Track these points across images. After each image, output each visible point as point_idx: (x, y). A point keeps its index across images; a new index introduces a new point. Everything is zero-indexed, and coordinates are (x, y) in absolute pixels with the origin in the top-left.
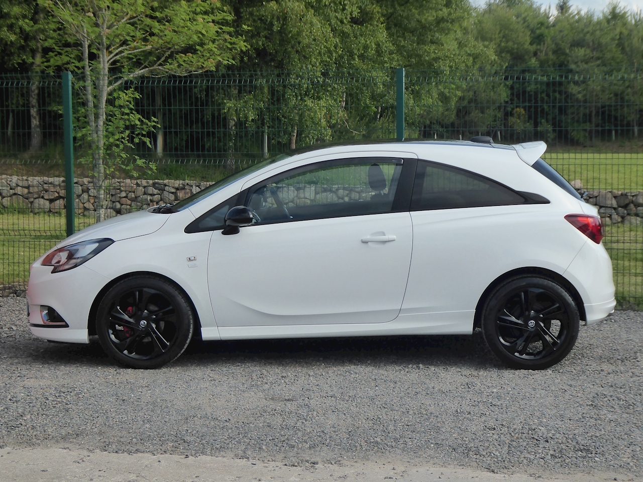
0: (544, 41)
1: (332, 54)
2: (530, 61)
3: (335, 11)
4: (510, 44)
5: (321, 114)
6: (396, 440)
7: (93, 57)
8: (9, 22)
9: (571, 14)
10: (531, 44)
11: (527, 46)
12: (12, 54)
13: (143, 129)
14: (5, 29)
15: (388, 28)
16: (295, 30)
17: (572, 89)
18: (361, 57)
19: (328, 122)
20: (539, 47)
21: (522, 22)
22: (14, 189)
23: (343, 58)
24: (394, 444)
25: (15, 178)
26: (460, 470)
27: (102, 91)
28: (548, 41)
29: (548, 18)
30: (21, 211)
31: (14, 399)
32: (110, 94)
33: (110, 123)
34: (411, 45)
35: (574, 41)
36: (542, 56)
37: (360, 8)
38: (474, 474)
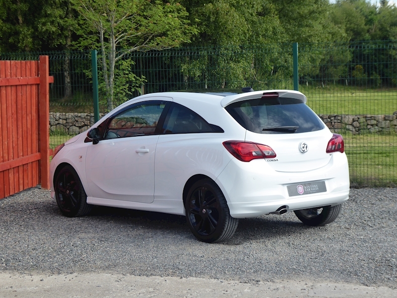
0: (373, 23)
1: (246, 35)
2: (365, 35)
3: (248, 8)
4: (352, 25)
5: (239, 71)
6: (305, 267)
7: (106, 40)
8: (51, 20)
9: (389, 6)
10: (366, 25)
11: (363, 26)
12: (54, 39)
13: (137, 83)
14: (49, 24)
15: (280, 18)
16: (224, 21)
17: (392, 52)
18: (264, 36)
19: (244, 76)
20: (370, 27)
21: (360, 12)
22: (58, 121)
23: (253, 37)
24: (304, 270)
25: (58, 114)
26: (346, 285)
27: (112, 60)
28: (376, 23)
29: (376, 8)
30: (62, 134)
31: (75, 245)
32: (117, 62)
33: (117, 80)
34: (294, 28)
35: (392, 23)
36: (373, 32)
37: (262, 6)
38: (356, 287)
